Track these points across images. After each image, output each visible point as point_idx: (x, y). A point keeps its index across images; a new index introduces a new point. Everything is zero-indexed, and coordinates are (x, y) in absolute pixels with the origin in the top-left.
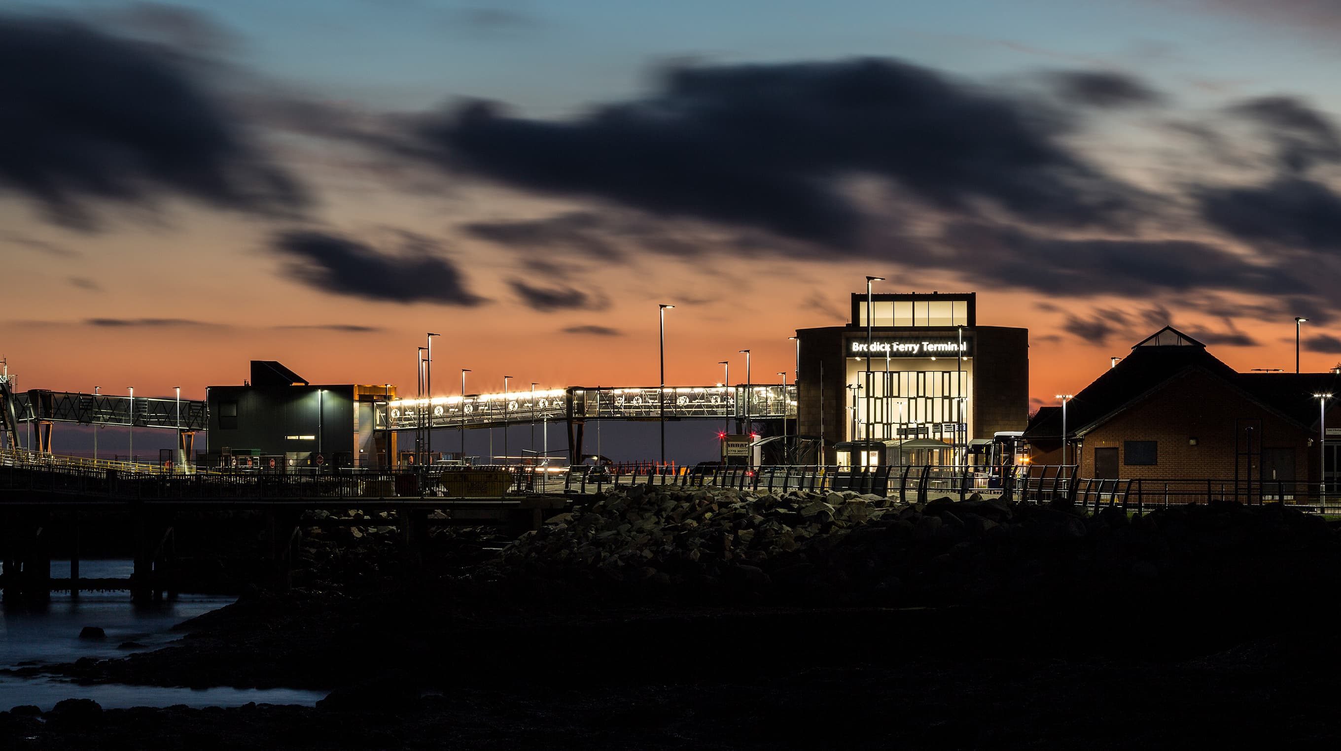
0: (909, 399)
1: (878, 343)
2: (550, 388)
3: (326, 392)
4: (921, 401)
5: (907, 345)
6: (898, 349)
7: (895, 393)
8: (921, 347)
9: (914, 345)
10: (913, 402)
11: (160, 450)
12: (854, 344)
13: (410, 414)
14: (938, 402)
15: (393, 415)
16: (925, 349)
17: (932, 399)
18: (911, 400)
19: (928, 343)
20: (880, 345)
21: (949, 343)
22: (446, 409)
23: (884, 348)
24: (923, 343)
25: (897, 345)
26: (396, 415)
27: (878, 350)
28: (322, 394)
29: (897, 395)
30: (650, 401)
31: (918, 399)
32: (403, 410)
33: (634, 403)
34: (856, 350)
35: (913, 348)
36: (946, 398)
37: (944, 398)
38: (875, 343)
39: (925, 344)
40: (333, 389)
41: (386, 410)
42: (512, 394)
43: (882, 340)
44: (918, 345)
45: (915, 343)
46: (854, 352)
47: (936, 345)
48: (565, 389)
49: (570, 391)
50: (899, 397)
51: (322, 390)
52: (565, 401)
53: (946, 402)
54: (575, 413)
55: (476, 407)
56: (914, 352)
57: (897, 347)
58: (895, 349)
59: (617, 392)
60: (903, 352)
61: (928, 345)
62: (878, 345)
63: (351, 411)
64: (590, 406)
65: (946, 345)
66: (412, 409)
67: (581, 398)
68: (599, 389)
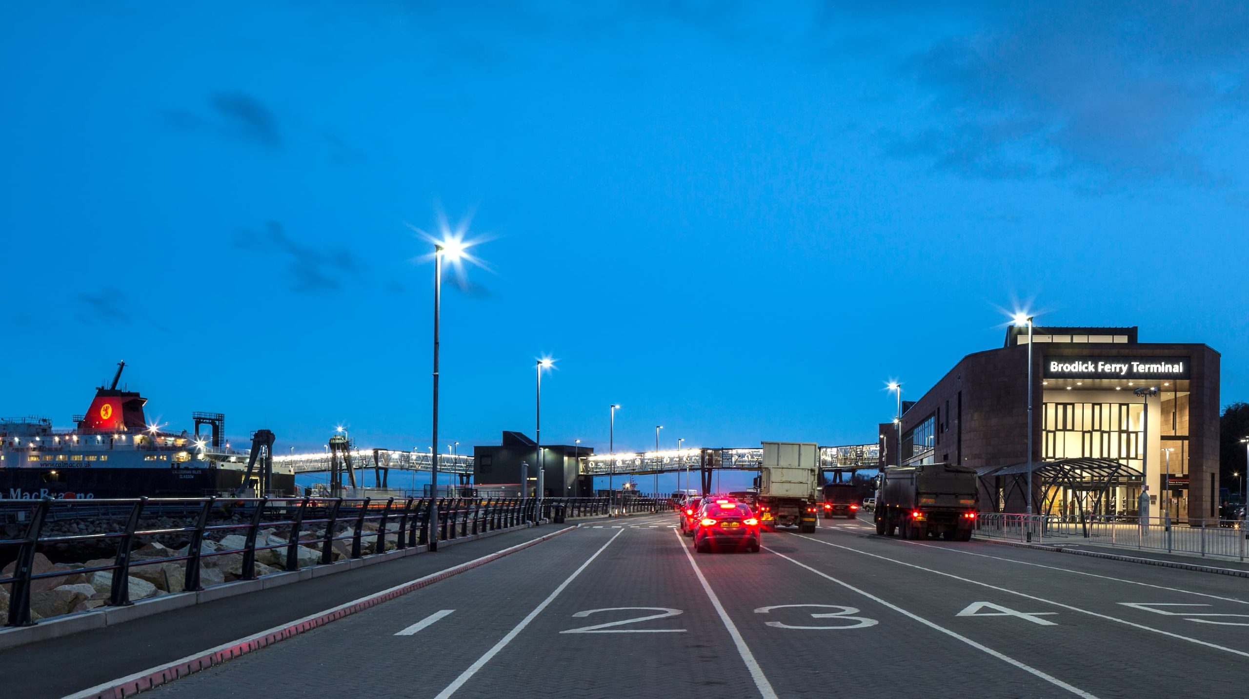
0: (1084, 432)
1: (1080, 363)
2: (691, 449)
3: (547, 450)
4: (1096, 436)
5: (1114, 366)
6: (1103, 370)
7: (1069, 427)
8: (1131, 367)
9: (1123, 366)
10: (1087, 436)
11: (425, 485)
12: (1052, 363)
13: (601, 464)
14: (1114, 436)
15: (590, 465)
16: (1135, 370)
17: (1109, 432)
18: (1086, 434)
19: (1138, 363)
20: (1082, 365)
21: (1163, 363)
22: (624, 462)
23: (1087, 368)
24: (1132, 363)
25: (1102, 365)
26: (592, 465)
27: (1080, 370)
28: (544, 451)
29: (1071, 428)
30: (755, 458)
31: (1093, 433)
32: (596, 463)
33: (746, 458)
34: (1055, 370)
35: (1121, 368)
36: (1124, 432)
37: (1121, 432)
38: (1077, 362)
39: (1135, 364)
40: (550, 447)
41: (586, 462)
42: (666, 452)
43: (1084, 359)
44: (1127, 366)
45: (1124, 363)
46: (1052, 373)
47: (1147, 366)
48: (700, 449)
49: (704, 451)
50: (1073, 430)
51: (544, 449)
52: (700, 457)
53: (1124, 436)
54: (707, 465)
55: (642, 461)
56: (1123, 374)
57: (1103, 367)
58: (1100, 370)
59: (734, 452)
60: (1109, 373)
61: (1138, 365)
62: (1080, 365)
63: (562, 462)
64: (717, 460)
65: (1159, 366)
66: (602, 462)
67: (711, 455)
68: (722, 449)
